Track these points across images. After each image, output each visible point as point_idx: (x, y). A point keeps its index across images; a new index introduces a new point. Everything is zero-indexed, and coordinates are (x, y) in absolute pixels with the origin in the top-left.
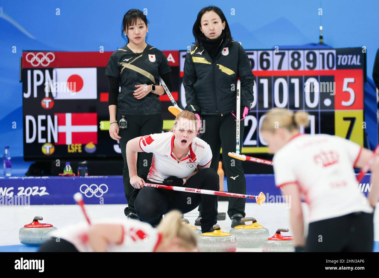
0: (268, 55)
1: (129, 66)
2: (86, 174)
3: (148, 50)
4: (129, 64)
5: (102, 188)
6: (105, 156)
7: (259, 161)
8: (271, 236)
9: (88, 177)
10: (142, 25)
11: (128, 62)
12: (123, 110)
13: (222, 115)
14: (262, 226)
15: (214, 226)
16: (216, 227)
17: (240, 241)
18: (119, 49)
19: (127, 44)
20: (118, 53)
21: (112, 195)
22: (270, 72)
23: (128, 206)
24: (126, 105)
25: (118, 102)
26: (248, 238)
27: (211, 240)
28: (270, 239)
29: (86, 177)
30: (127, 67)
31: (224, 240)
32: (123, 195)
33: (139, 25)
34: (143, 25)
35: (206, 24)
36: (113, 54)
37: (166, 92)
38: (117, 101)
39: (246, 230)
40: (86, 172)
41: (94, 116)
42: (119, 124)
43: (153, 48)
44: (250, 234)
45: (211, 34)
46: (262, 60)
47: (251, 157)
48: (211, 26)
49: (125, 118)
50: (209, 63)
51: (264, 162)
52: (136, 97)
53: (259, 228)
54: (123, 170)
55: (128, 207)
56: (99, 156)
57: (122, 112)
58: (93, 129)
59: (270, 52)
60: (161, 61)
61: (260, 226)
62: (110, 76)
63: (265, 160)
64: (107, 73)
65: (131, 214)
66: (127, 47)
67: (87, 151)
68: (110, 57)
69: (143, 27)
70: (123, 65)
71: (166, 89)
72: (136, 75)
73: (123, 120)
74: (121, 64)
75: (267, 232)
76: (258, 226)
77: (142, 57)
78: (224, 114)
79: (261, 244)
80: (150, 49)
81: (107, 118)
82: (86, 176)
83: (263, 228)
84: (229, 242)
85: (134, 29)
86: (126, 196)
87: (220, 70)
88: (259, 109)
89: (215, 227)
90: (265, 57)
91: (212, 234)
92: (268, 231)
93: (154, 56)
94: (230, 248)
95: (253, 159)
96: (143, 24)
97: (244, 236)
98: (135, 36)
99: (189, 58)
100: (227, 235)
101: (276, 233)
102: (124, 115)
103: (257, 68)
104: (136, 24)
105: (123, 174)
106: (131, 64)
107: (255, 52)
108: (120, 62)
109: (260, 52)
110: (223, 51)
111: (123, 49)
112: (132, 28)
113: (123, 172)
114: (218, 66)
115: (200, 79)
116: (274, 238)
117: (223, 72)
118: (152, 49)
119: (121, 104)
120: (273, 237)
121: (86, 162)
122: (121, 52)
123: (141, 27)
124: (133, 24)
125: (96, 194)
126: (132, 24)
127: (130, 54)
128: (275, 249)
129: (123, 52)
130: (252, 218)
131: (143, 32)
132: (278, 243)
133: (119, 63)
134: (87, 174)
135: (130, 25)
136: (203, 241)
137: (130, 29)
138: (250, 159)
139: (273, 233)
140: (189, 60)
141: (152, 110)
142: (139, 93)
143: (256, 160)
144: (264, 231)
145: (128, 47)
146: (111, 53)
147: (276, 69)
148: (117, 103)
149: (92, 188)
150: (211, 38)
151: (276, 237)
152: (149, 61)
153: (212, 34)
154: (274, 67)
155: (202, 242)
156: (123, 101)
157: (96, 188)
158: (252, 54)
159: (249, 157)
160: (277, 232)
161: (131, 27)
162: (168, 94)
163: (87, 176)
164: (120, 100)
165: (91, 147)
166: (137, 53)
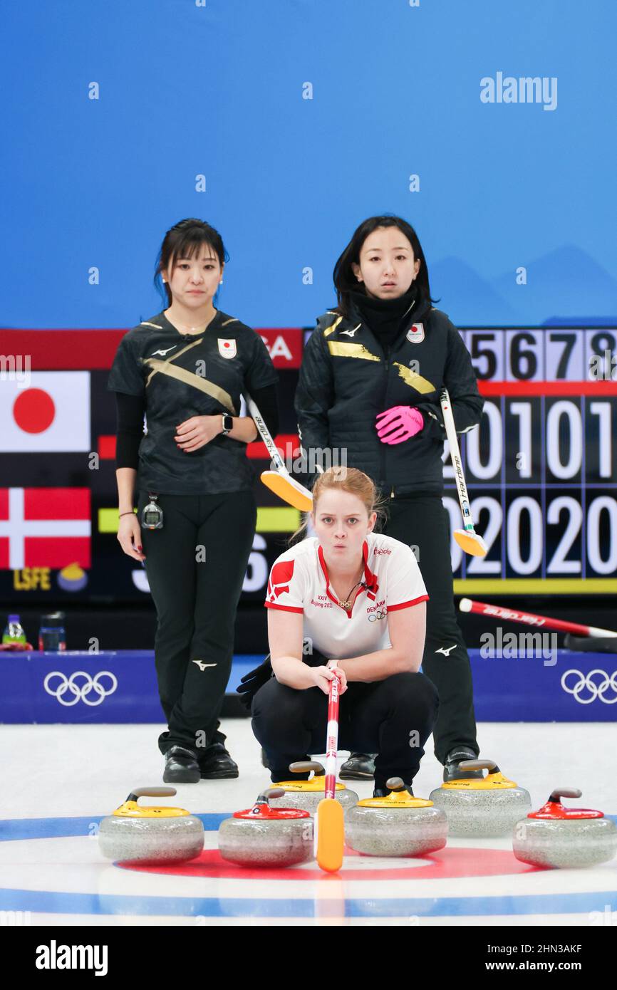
0: (531, 341)
1: (167, 368)
2: (61, 646)
3: (219, 327)
4: (167, 363)
5: (101, 681)
6: (109, 599)
7: (506, 614)
8: (535, 808)
9: (65, 654)
10: (213, 261)
11: (163, 359)
12: (151, 482)
13: (393, 496)
14: (513, 782)
15: (389, 781)
16: (395, 784)
17: (455, 820)
18: (143, 323)
19: (165, 310)
20: (140, 332)
21: (128, 700)
22: (538, 384)
23: (169, 728)
24: (160, 469)
25: (140, 461)
26: (476, 813)
27: (381, 817)
28: (532, 816)
29: (60, 653)
30: (162, 371)
31: (416, 818)
32: (155, 700)
33: (205, 260)
34: (213, 263)
35: (376, 259)
36: (126, 335)
37: (261, 434)
38: (139, 457)
39: (471, 791)
40: (60, 641)
41: (83, 495)
42: (143, 517)
43: (231, 321)
44: (482, 802)
45: (385, 285)
46: (516, 355)
47: (487, 606)
48: (388, 264)
49: (157, 503)
50: (375, 357)
51: (520, 617)
52: (182, 446)
53: (505, 787)
54: (156, 636)
55: (168, 731)
56: (95, 598)
57: (150, 486)
58: (80, 529)
59: (537, 335)
60: (250, 354)
61: (509, 782)
62: (121, 394)
63: (521, 613)
64: (111, 386)
65: (174, 748)
66: (164, 317)
67: (63, 585)
68: (120, 344)
69: (213, 267)
70: (151, 365)
71: (262, 427)
72: (183, 392)
73: (152, 507)
74: (146, 361)
75: (526, 797)
76: (503, 783)
77: (200, 344)
78: (398, 493)
79: (510, 829)
80: (224, 324)
81: (113, 503)
82: (62, 652)
83: (516, 787)
84: (429, 823)
85: (189, 268)
86: (163, 702)
87: (402, 379)
88: (508, 481)
89: (391, 785)
90: (524, 346)
91: (384, 801)
92: (529, 795)
93: (232, 343)
94: (429, 838)
95: (491, 610)
96: (215, 260)
97: (467, 808)
98: (190, 287)
99: (317, 344)
100: (421, 805)
101: (549, 801)
102: (154, 494)
103: (503, 374)
104: (197, 258)
105: (155, 648)
106: (172, 363)
107: (499, 334)
108: (145, 357)
109: (511, 334)
110: (410, 332)
111: (153, 323)
112: (185, 267)
113: (157, 640)
114: (397, 367)
115: (347, 398)
116: (543, 813)
117: (408, 384)
118: (230, 323)
119: (148, 464)
120: (542, 811)
121: (61, 615)
122: (148, 330)
123: (207, 267)
124: (191, 255)
125: (87, 696)
126: (187, 256)
127: (171, 338)
128: (545, 840)
129: (152, 330)
130: (487, 762)
131: (212, 279)
132: (555, 826)
133: (141, 359)
134: (64, 647)
135: (183, 258)
136: (360, 819)
137: (180, 267)
138: (485, 608)
139: (540, 800)
140: (317, 349)
141: (228, 482)
142: (190, 435)
143: (499, 612)
144: (518, 794)
145: (166, 319)
146: (121, 333)
147: (551, 376)
148: (138, 461)
149: (75, 681)
150: (384, 296)
151: (548, 810)
152: (219, 356)
153: (388, 285)
154: (547, 373)
155: (358, 823)
156: (151, 458)
157: (86, 681)
158: (491, 338)
159: (479, 605)
160: (551, 797)
161: (183, 262)
162: (265, 441)
163: (63, 650)
164: (144, 454)
165: (73, 575)
166: (188, 335)
